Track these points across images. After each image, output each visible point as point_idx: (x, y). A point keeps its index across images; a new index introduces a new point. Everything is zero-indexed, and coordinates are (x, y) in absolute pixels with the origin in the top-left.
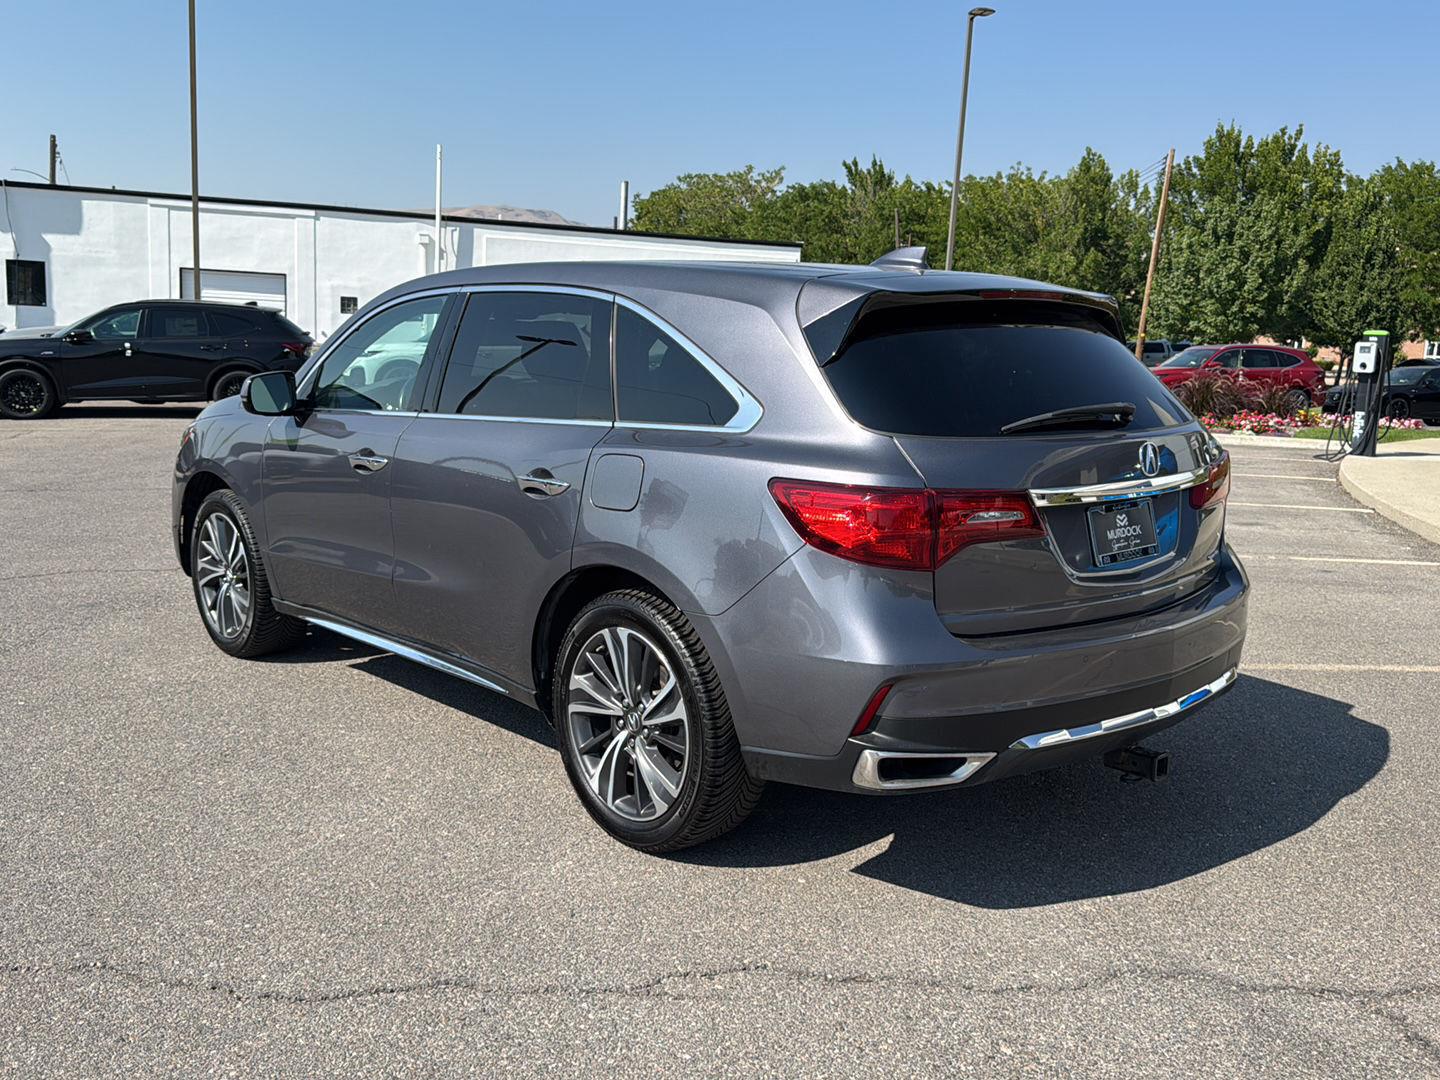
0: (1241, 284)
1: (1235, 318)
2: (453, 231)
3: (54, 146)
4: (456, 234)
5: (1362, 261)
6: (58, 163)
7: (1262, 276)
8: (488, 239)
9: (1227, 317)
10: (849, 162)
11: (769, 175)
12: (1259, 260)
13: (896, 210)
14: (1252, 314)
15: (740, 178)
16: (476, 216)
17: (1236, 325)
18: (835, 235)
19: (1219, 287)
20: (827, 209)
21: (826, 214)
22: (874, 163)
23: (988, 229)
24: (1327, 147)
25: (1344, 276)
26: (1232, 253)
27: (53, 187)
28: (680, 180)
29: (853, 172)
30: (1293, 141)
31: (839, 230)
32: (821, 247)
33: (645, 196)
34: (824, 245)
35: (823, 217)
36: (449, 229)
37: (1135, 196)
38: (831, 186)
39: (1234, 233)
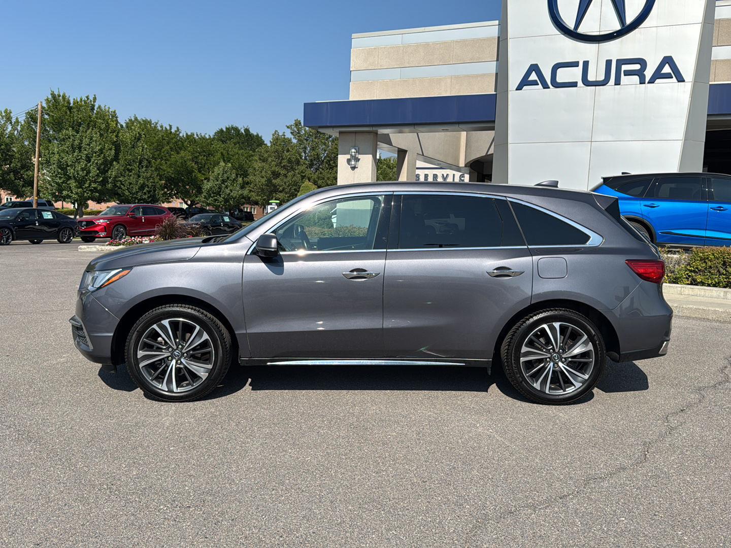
0: (89, 172)
1: (87, 190)
5: (137, 164)
7: (98, 169)
9: (83, 189)
12: (96, 161)
14: (94, 188)
17: (88, 193)
19: (78, 174)
24: (109, 108)
25: (130, 171)
26: (81, 157)
30: (92, 103)
37: (11, 123)
39: (82, 147)
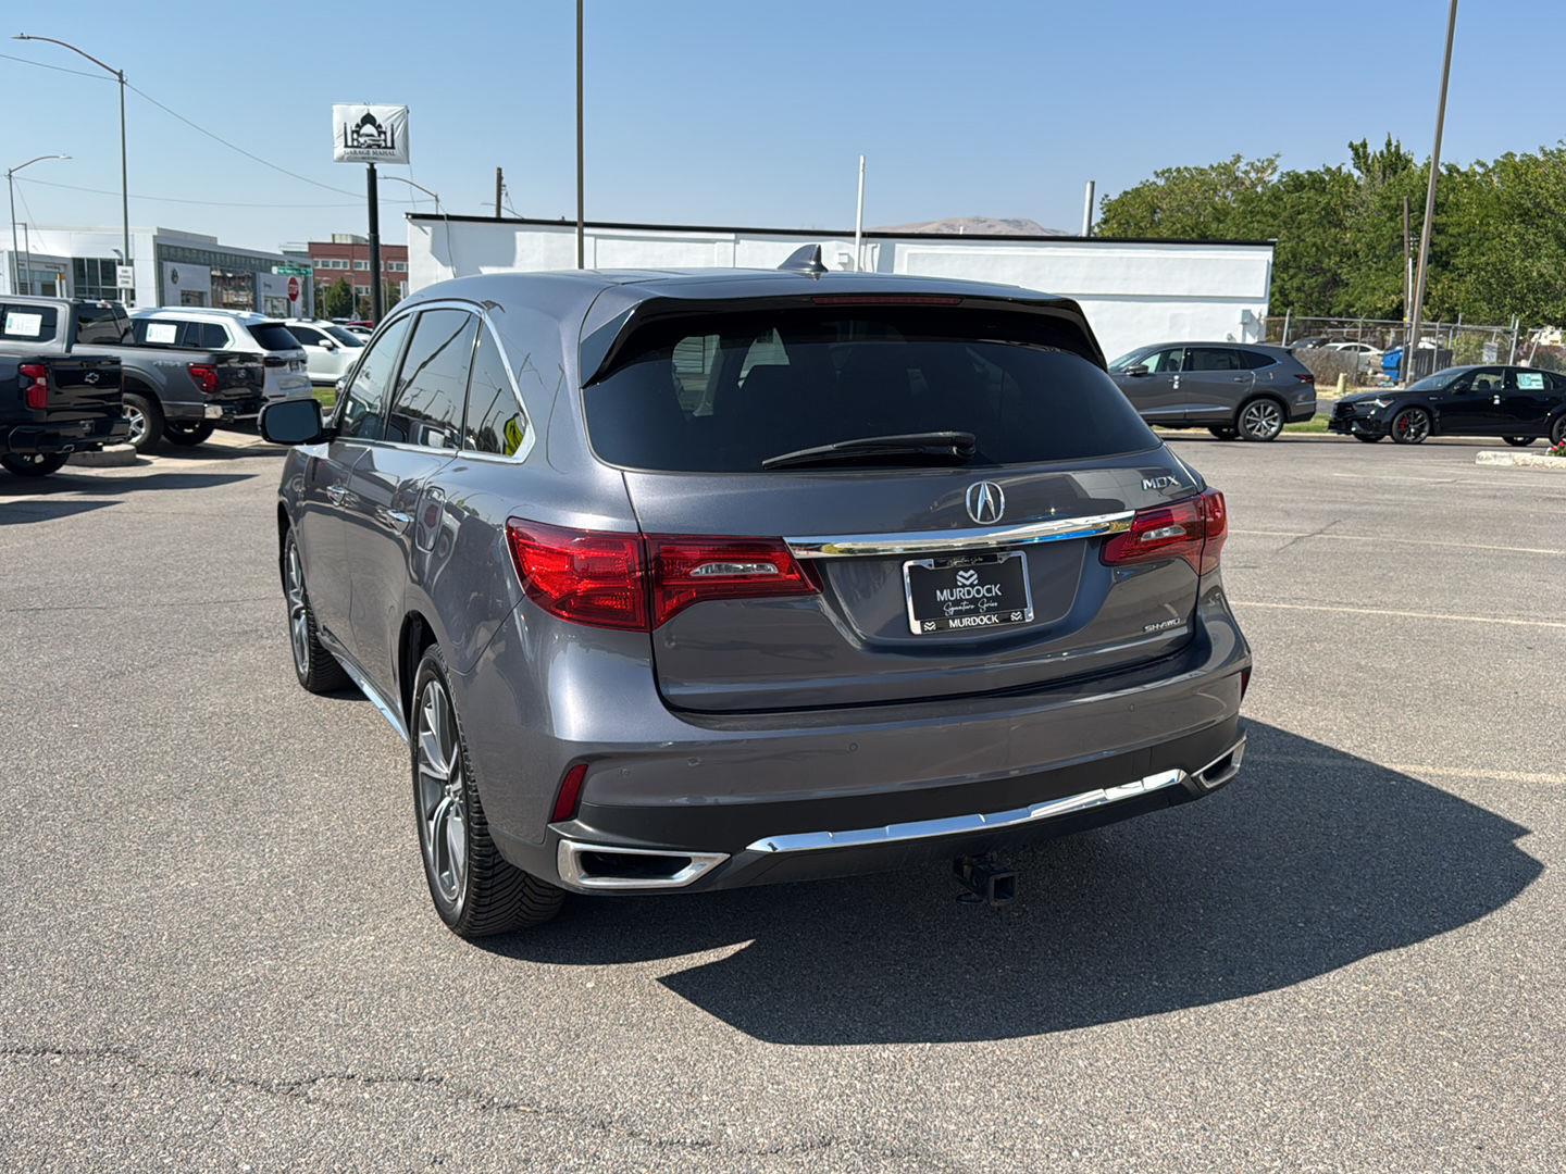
2: (873, 248)
3: (500, 178)
4: (877, 251)
6: (503, 196)
8: (910, 255)
10: (1357, 142)
11: (1259, 164)
13: (1405, 198)
15: (1225, 170)
16: (946, 231)
18: (1333, 230)
20: (1323, 200)
21: (1322, 205)
22: (1389, 144)
23: (1525, 216)
27: (498, 220)
28: (1157, 176)
29: (1359, 153)
31: (1339, 224)
32: (1314, 244)
33: (1114, 196)
34: (1319, 241)
35: (1318, 209)
36: (870, 246)
38: (1335, 174)
